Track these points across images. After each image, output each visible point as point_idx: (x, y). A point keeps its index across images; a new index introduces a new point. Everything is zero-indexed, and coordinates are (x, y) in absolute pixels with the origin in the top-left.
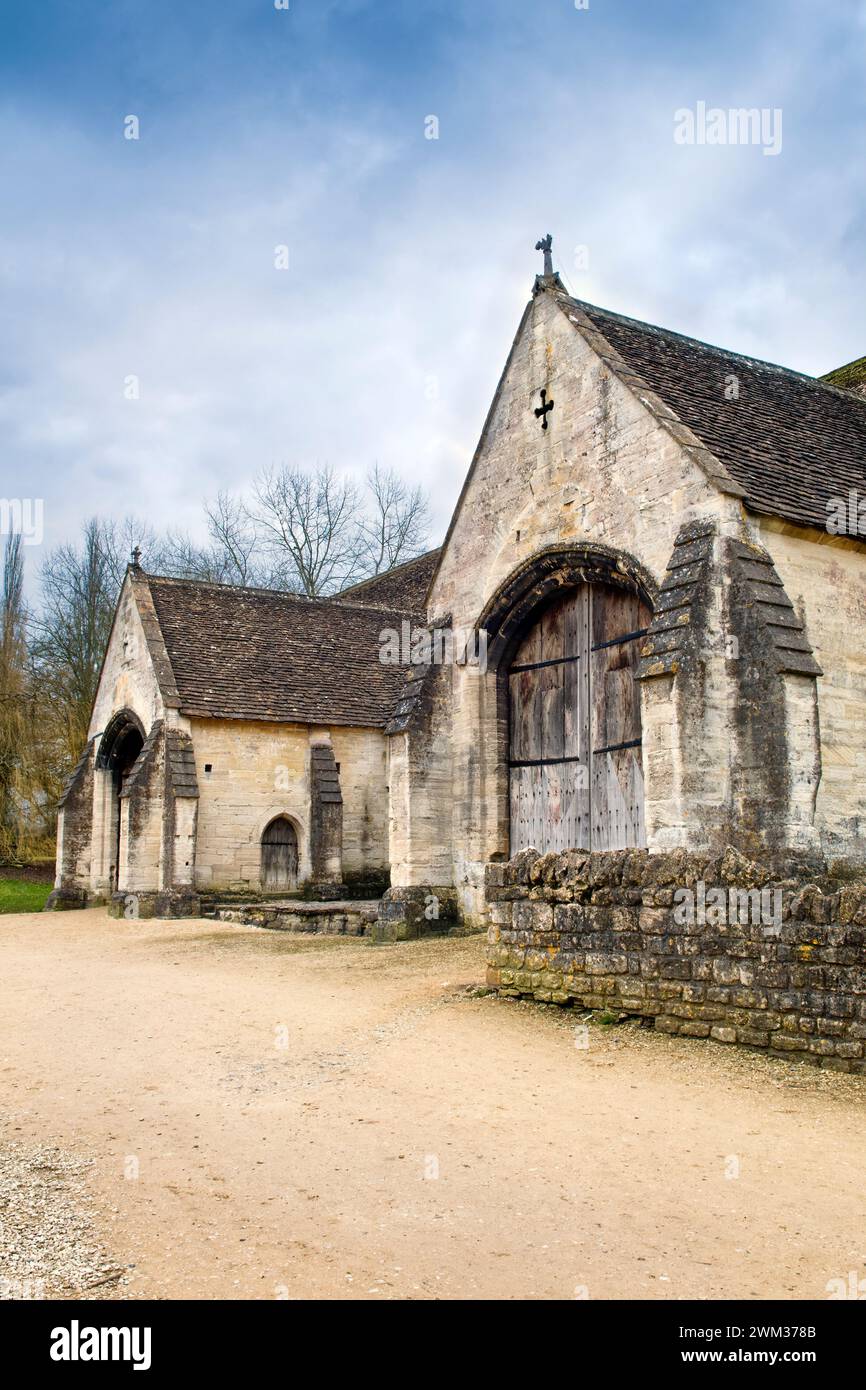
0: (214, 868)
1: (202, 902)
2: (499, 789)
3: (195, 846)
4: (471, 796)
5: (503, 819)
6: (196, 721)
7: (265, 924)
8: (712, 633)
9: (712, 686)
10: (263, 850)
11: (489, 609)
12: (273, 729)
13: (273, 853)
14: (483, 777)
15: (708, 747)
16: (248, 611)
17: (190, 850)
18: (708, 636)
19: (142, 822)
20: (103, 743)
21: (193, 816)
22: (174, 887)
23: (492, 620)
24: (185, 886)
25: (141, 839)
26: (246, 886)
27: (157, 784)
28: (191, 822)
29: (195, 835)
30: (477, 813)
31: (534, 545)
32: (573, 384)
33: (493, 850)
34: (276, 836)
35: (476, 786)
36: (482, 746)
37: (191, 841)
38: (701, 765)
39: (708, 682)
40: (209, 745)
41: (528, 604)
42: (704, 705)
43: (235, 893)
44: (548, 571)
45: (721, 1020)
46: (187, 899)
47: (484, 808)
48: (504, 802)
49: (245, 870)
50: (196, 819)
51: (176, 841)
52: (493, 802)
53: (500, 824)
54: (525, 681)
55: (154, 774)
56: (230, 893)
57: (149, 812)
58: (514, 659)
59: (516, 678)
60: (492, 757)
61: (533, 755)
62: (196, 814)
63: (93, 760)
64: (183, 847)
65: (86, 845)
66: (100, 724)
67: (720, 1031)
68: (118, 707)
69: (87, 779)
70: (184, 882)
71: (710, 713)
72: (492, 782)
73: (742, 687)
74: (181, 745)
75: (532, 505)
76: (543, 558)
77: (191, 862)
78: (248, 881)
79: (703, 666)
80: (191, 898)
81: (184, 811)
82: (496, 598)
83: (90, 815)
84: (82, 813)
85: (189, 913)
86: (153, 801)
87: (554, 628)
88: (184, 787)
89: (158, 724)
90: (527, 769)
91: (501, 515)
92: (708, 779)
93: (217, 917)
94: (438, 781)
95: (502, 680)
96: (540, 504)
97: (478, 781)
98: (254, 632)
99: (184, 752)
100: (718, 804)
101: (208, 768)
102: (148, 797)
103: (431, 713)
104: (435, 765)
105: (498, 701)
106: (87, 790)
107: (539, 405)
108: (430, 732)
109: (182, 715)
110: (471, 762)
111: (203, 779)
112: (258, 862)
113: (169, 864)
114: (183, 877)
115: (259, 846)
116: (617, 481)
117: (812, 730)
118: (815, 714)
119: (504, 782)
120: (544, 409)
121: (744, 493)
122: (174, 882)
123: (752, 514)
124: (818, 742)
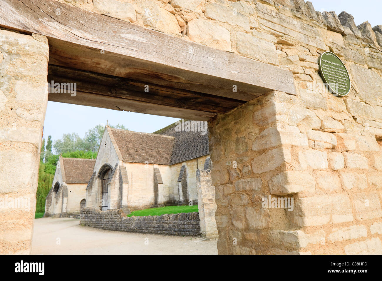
0: (71, 209)
1: (68, 215)
2: (101, 197)
3: (67, 205)
6: (68, 184)
7: (76, 218)
10: (80, 205)
11: (99, 171)
13: (82, 205)
14: (99, 195)
15: (115, 192)
16: (81, 163)
17: (66, 206)
19: (58, 202)
20: (54, 187)
21: (67, 200)
23: (100, 173)
25: (58, 204)
26: (77, 211)
27: (61, 195)
29: (67, 203)
30: (97, 200)
31: (103, 164)
32: (108, 141)
34: (83, 202)
35: (98, 197)
36: (99, 190)
39: (116, 184)
40: (70, 187)
41: (104, 171)
44: (106, 167)
45: (93, 225)
46: (65, 214)
49: (77, 209)
51: (63, 204)
52: (100, 199)
53: (101, 202)
54: (105, 181)
55: (60, 193)
56: (74, 213)
57: (59, 200)
58: (104, 178)
59: (104, 180)
60: (100, 192)
61: (105, 192)
63: (53, 190)
64: (65, 205)
65: (50, 205)
66: (54, 184)
67: (93, 226)
68: (57, 181)
69: (51, 194)
71: (116, 188)
73: (120, 185)
75: (104, 157)
76: (105, 165)
77: (66, 208)
79: (115, 182)
81: (65, 199)
82: (100, 170)
83: (52, 200)
84: (50, 200)
85: (65, 217)
86: (60, 198)
87: (108, 174)
88: (65, 195)
89: (62, 184)
90: (104, 194)
91: (101, 158)
93: (69, 217)
95: (102, 181)
96: (105, 157)
97: (98, 196)
98: (81, 167)
99: (66, 189)
100: (116, 200)
101: (70, 192)
102: (59, 197)
103: (92, 186)
104: (92, 193)
105: (101, 184)
106: (51, 196)
108: (91, 189)
109: (66, 183)
110: (97, 193)
112: (79, 207)
113: (62, 209)
114: (64, 211)
116: (111, 156)
117: (127, 190)
118: (128, 188)
119: (102, 196)
120: (106, 144)
121: (123, 159)
122: (63, 212)
123: (123, 162)
124: (128, 191)
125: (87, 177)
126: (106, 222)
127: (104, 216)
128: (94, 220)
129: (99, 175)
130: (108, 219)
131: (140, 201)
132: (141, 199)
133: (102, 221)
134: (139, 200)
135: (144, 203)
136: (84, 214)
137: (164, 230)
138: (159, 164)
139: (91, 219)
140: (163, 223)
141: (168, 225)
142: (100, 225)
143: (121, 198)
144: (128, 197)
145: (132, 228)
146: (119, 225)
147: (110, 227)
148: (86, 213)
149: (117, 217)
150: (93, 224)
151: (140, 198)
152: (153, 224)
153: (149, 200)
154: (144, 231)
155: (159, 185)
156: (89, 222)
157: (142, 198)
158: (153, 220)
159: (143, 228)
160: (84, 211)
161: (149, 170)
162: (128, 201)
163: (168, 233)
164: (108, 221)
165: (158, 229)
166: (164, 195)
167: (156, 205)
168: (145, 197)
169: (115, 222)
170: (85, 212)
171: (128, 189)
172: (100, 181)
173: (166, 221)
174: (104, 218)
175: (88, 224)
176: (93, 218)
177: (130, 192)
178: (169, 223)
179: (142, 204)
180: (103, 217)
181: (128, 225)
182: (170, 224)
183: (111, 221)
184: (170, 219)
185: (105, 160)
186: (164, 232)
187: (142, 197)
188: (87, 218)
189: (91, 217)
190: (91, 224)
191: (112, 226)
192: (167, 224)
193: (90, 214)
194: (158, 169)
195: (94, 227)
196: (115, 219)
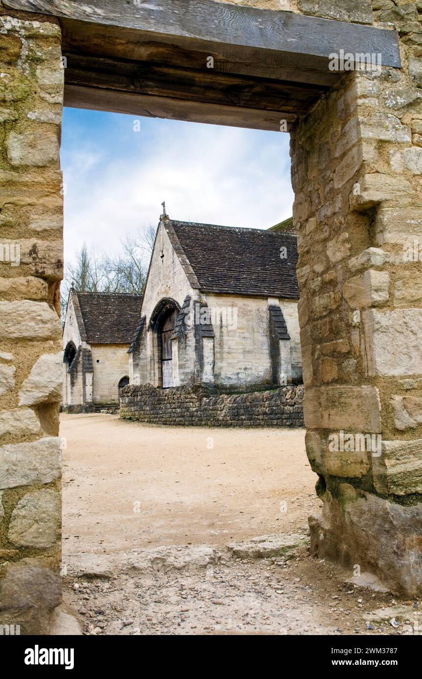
0: (101, 396)
1: (96, 408)
2: (159, 368)
3: (93, 388)
4: (151, 370)
5: (160, 376)
6: (92, 345)
7: (112, 413)
8: (189, 326)
9: (189, 341)
11: (153, 315)
12: (121, 346)
14: (154, 364)
15: (187, 356)
16: (114, 302)
17: (91, 390)
18: (188, 327)
19: (75, 381)
20: (65, 352)
21: (92, 378)
22: (86, 403)
23: (154, 318)
24: (90, 402)
25: (75, 387)
26: (113, 402)
27: (80, 368)
28: (91, 380)
29: (93, 384)
30: (153, 375)
31: (159, 299)
32: (167, 250)
33: (157, 386)
34: (124, 383)
35: (152, 367)
36: (154, 355)
37: (92, 387)
38: (185, 361)
39: (187, 340)
40: (98, 353)
41: (162, 314)
42: (186, 346)
43: (109, 404)
44: (165, 305)
45: (145, 418)
46: (91, 407)
47: (154, 373)
48: (160, 372)
49: (113, 396)
50: (93, 379)
51: (86, 387)
52: (157, 371)
53: (159, 378)
54: (165, 335)
55: (78, 364)
56: (107, 404)
57: (77, 378)
58: (163, 329)
59: (163, 334)
60: (156, 358)
61: (167, 358)
62: (93, 378)
64: (89, 389)
66: (64, 346)
67: (146, 420)
68: (69, 340)
70: (89, 401)
71: (188, 348)
72: (157, 366)
73: (196, 340)
74: (87, 354)
75: (161, 285)
76: (162, 301)
77: (92, 394)
78: (114, 400)
79: (186, 335)
80: (92, 406)
81: (89, 377)
82: (154, 312)
85: (92, 412)
86: (78, 374)
87: (170, 320)
88: (88, 368)
89: (80, 346)
90: (165, 361)
91: (155, 287)
92: (186, 365)
93: (100, 412)
94: (142, 366)
95: (159, 335)
96: (162, 285)
98: (116, 310)
99: (88, 356)
100: (190, 371)
101: (98, 361)
102: (77, 372)
103: (139, 346)
104: (141, 361)
105: (158, 342)
107: (161, 255)
108: (139, 352)
109: (88, 343)
110: (151, 360)
111: (96, 365)
112: (117, 393)
113: (84, 395)
114: (89, 399)
115: (118, 388)
116: (176, 281)
117: (212, 351)
118: (214, 347)
119: (161, 366)
120: (162, 257)
121: (200, 287)
122: (86, 401)
123: (202, 292)
124: (214, 354)
125: (128, 331)
126: (170, 410)
127: (166, 398)
128: (148, 408)
129: (152, 322)
130: (174, 403)
131: (240, 376)
132: (243, 371)
133: (162, 409)
134: (238, 374)
135: (249, 379)
136: (128, 396)
137: (285, 419)
138: (281, 298)
139: (141, 407)
140: (282, 403)
141: (291, 408)
142: (159, 416)
143: (199, 369)
144: (214, 365)
145: (221, 418)
146: (195, 413)
147: (177, 419)
148: (131, 396)
149: (191, 398)
150: (146, 416)
151: (240, 369)
152: (262, 408)
153: (260, 373)
154: (246, 423)
155: (282, 343)
156: (137, 413)
157: (245, 369)
158: (263, 399)
159: (243, 417)
160: (127, 392)
161: (258, 310)
162: (216, 376)
163: (292, 424)
164: (175, 408)
165: (272, 416)
166: (292, 365)
167: (275, 385)
168: (251, 369)
169: (187, 409)
170: (129, 394)
171: (214, 349)
172: (156, 335)
173: (288, 401)
174: (166, 402)
175: (137, 417)
176: (145, 404)
177: (218, 355)
178: (295, 404)
179: (245, 381)
180: (165, 400)
181: (213, 413)
182: (296, 406)
183: (179, 408)
184: (297, 396)
185: (163, 290)
186: (285, 421)
187: (244, 367)
188: (134, 406)
189: (141, 401)
190: (142, 417)
191: (183, 416)
192: (290, 405)
193: (139, 397)
194: (279, 308)
195: (150, 422)
196: (187, 403)
